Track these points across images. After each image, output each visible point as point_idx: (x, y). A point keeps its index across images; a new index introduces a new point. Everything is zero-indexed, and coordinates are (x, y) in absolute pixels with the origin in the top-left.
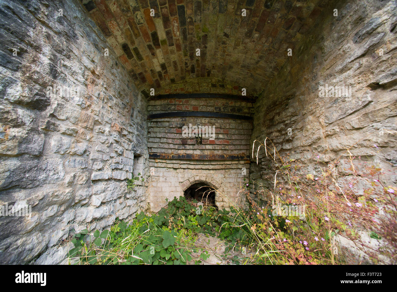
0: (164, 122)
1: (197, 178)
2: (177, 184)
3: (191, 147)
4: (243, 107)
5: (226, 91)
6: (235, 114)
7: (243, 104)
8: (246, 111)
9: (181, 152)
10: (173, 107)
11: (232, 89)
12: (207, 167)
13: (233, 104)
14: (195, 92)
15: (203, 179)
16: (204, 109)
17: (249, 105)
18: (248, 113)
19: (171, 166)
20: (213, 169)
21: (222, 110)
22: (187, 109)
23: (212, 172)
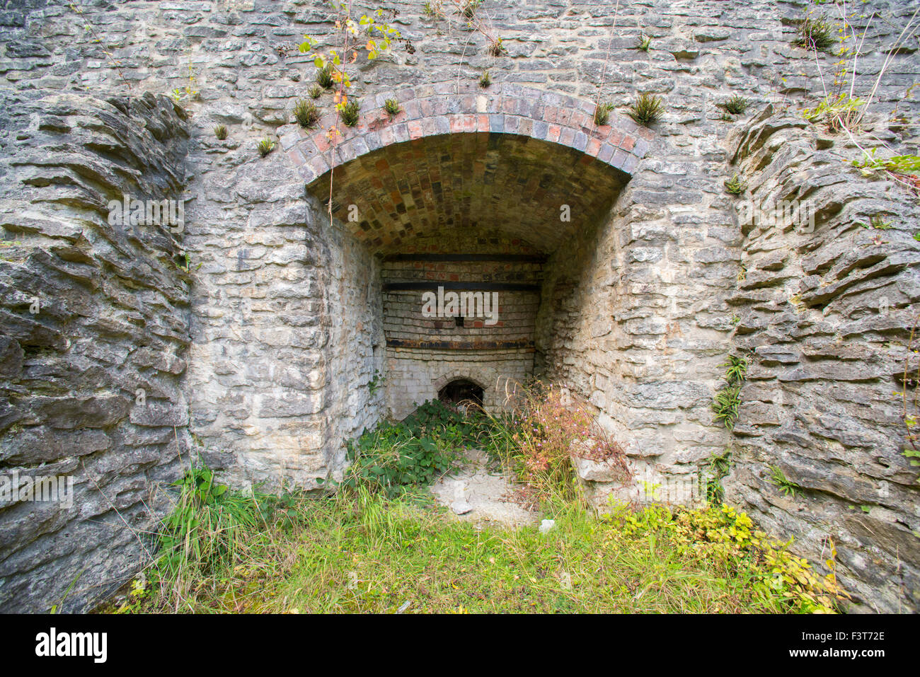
0: (407, 295)
1: (457, 374)
2: (429, 383)
3: (448, 331)
4: (526, 272)
5: (501, 250)
6: (513, 282)
7: (527, 267)
8: (531, 276)
9: (434, 338)
10: (421, 274)
11: (509, 245)
12: (470, 358)
13: (511, 269)
14: (454, 253)
15: (466, 375)
16: (467, 279)
17: (536, 267)
18: (534, 280)
19: (420, 357)
20: (479, 361)
21: (494, 278)
22: (441, 279)
23: (478, 364)
